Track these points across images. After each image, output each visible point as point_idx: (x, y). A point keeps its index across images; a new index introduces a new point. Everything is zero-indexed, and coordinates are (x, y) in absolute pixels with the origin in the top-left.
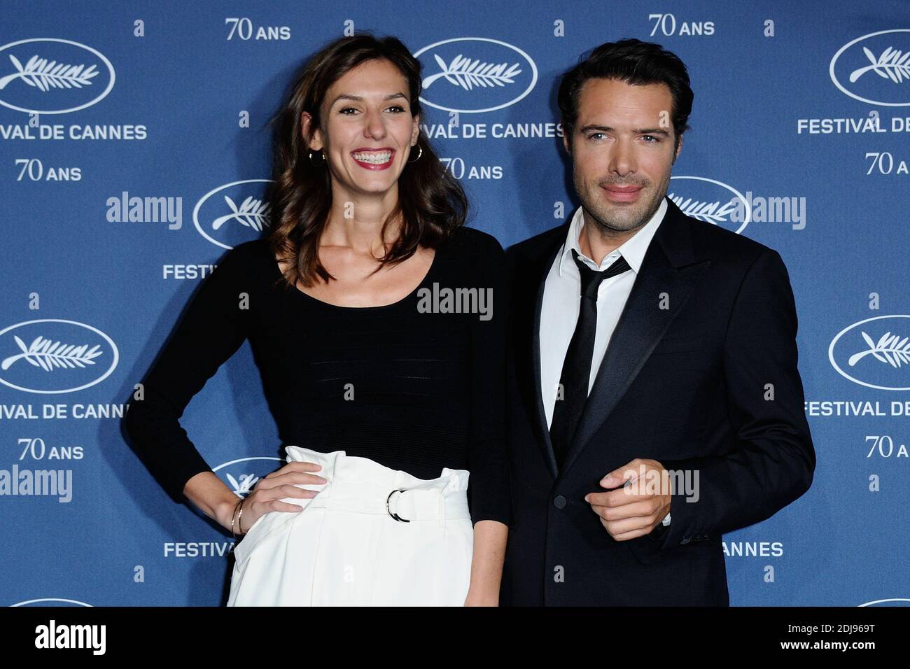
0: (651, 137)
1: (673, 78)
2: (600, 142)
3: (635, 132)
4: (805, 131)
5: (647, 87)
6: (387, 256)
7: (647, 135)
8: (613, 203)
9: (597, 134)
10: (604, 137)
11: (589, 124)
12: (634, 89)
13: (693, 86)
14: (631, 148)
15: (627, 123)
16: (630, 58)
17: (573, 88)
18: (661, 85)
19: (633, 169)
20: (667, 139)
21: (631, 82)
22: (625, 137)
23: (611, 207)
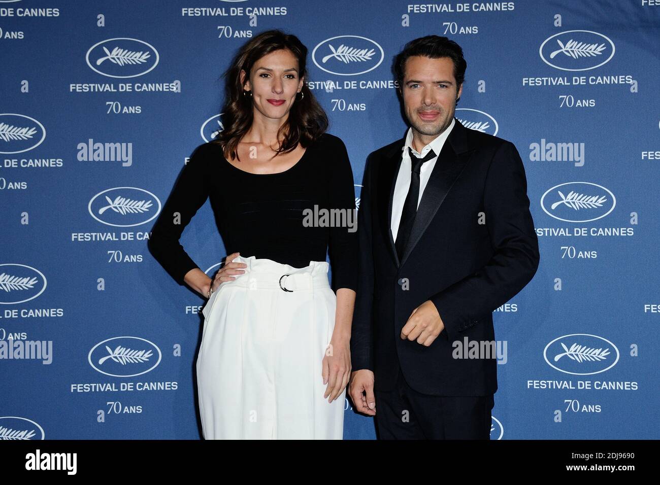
0: (444, 86)
1: (454, 54)
2: (416, 89)
3: (434, 83)
4: (527, 84)
5: (439, 59)
6: (280, 148)
7: (441, 84)
8: (424, 121)
9: (414, 85)
10: (419, 86)
11: (410, 80)
12: (432, 60)
13: (465, 58)
14: (432, 91)
15: (429, 78)
16: (429, 44)
17: (402, 62)
18: (447, 58)
19: (434, 102)
20: (452, 86)
21: (430, 57)
22: (429, 86)
23: (423, 123)
